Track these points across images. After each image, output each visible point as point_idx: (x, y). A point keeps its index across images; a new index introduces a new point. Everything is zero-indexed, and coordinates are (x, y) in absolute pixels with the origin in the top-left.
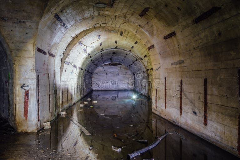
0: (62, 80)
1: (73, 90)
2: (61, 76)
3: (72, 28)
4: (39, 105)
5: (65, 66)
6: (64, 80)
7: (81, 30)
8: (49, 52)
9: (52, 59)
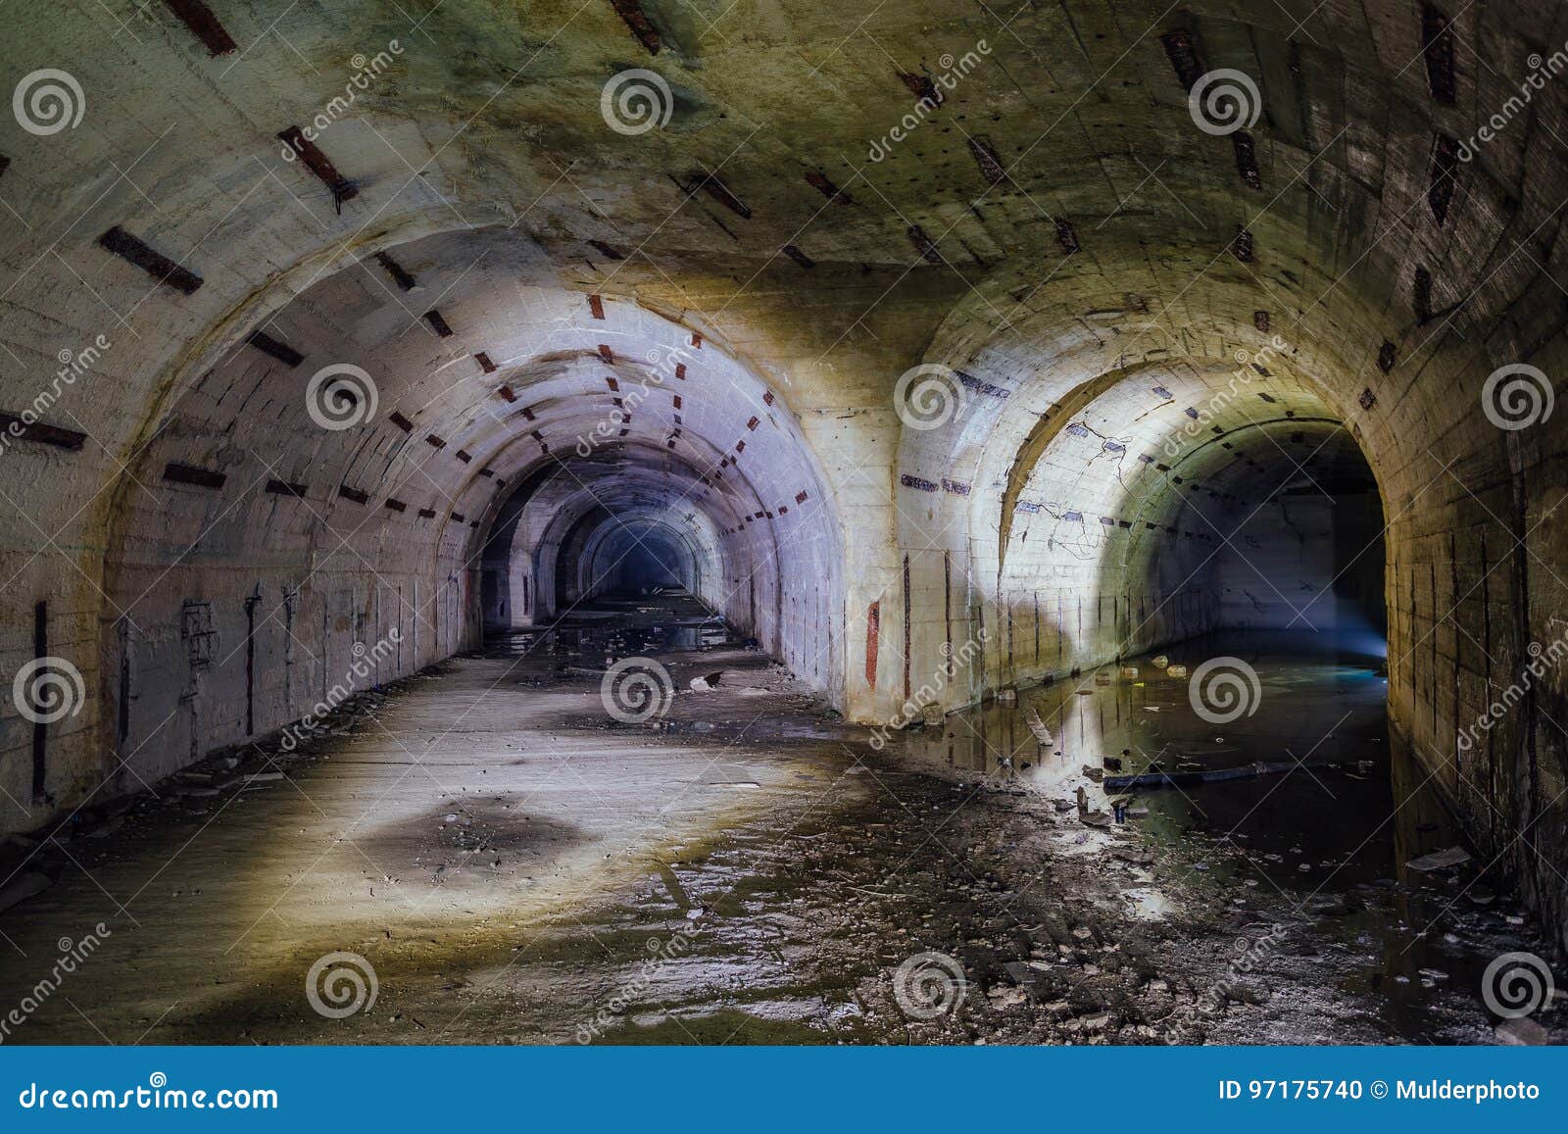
0: (1007, 570)
1: (1074, 615)
2: (1001, 557)
3: (1024, 388)
4: (907, 647)
5: (1019, 521)
6: (1016, 572)
7: (1070, 384)
8: (944, 481)
9: (960, 501)
